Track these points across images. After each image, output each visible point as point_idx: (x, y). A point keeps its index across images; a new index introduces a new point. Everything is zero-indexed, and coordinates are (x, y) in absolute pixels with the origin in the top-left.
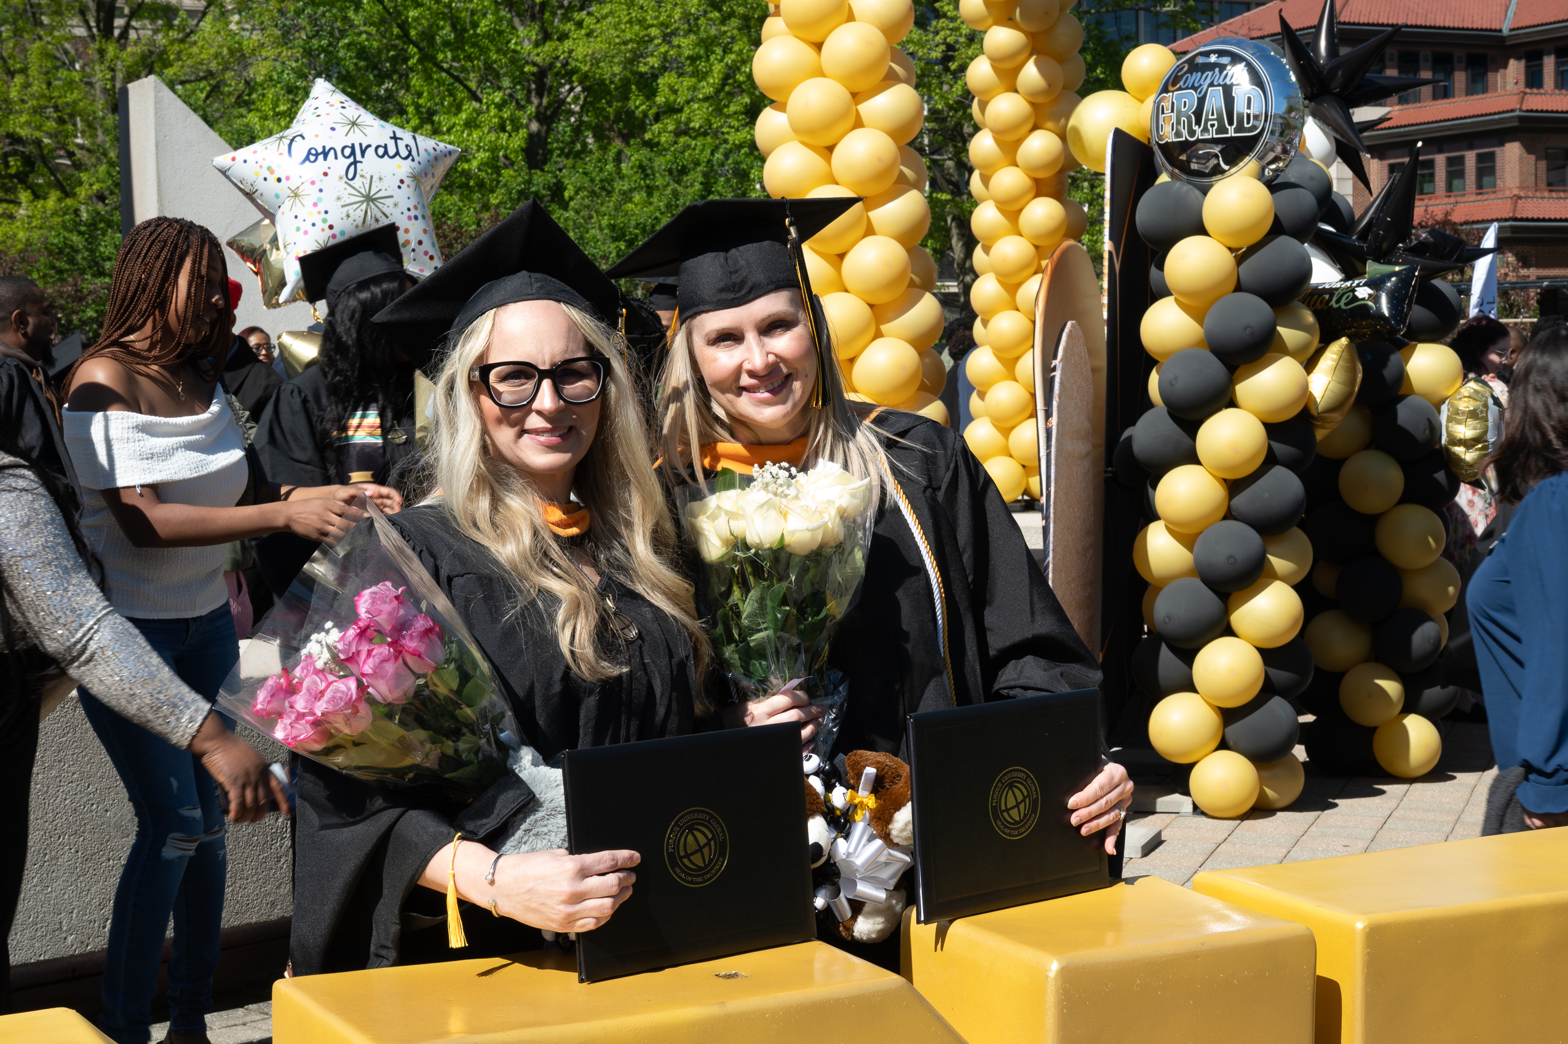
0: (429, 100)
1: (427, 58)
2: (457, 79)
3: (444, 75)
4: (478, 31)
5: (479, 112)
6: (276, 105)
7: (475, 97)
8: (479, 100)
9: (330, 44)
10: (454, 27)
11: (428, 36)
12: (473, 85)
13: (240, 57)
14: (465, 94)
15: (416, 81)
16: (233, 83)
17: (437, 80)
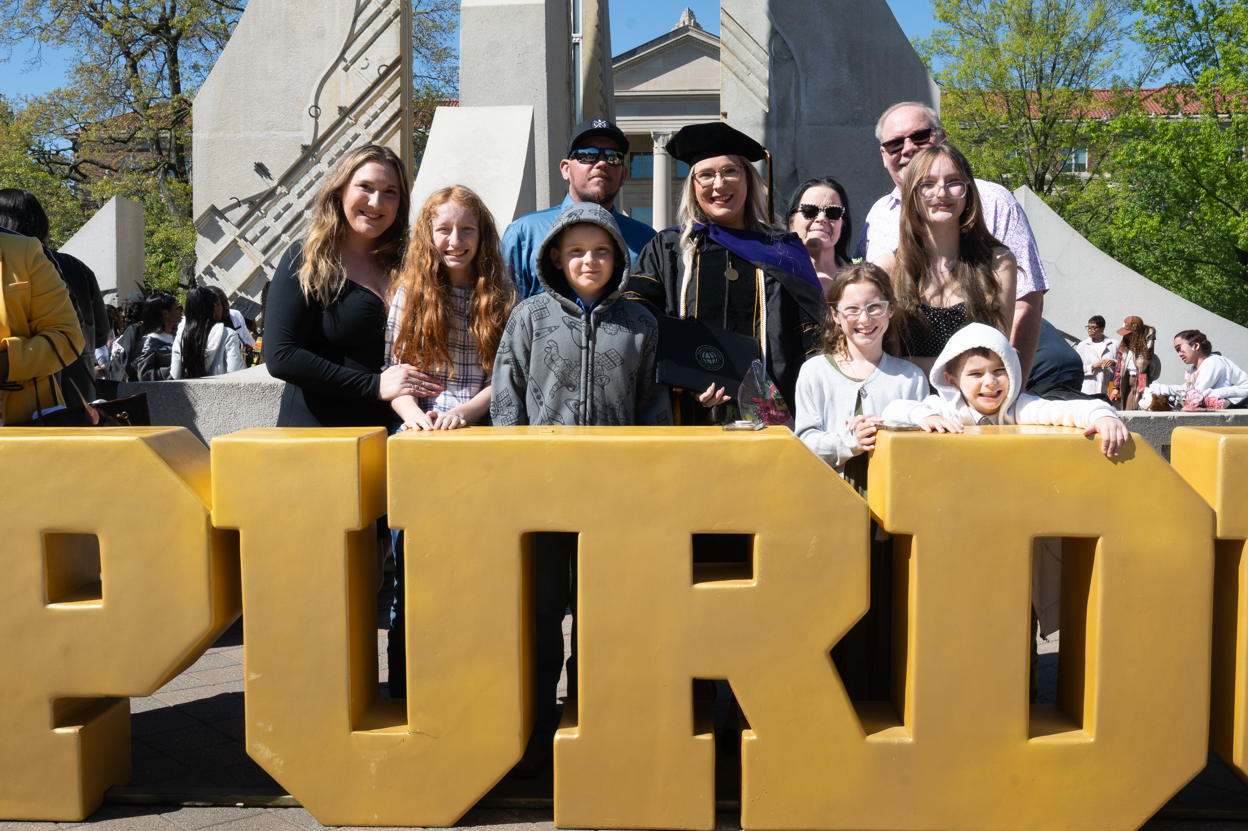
0: (1211, 217)
1: (1211, 194)
2: (1227, 205)
3: (1220, 203)
4: (1241, 178)
5: (1239, 222)
6: (1123, 220)
7: (1237, 214)
8: (1239, 215)
9: (1160, 192)
10: (1227, 177)
11: (1213, 184)
12: (1237, 208)
13: (1109, 198)
14: (1232, 213)
15: (1204, 208)
16: (1103, 210)
17: (1216, 206)
